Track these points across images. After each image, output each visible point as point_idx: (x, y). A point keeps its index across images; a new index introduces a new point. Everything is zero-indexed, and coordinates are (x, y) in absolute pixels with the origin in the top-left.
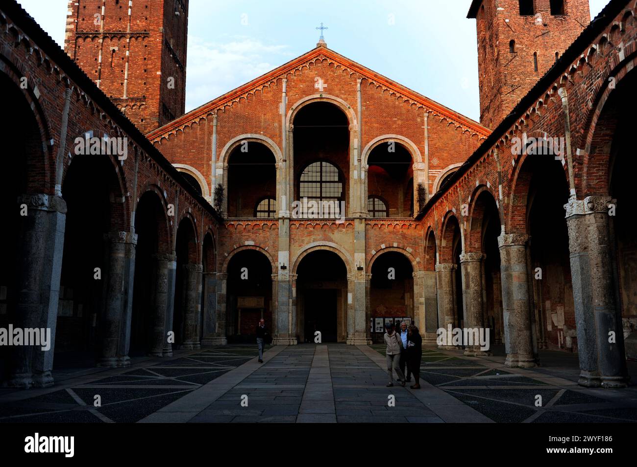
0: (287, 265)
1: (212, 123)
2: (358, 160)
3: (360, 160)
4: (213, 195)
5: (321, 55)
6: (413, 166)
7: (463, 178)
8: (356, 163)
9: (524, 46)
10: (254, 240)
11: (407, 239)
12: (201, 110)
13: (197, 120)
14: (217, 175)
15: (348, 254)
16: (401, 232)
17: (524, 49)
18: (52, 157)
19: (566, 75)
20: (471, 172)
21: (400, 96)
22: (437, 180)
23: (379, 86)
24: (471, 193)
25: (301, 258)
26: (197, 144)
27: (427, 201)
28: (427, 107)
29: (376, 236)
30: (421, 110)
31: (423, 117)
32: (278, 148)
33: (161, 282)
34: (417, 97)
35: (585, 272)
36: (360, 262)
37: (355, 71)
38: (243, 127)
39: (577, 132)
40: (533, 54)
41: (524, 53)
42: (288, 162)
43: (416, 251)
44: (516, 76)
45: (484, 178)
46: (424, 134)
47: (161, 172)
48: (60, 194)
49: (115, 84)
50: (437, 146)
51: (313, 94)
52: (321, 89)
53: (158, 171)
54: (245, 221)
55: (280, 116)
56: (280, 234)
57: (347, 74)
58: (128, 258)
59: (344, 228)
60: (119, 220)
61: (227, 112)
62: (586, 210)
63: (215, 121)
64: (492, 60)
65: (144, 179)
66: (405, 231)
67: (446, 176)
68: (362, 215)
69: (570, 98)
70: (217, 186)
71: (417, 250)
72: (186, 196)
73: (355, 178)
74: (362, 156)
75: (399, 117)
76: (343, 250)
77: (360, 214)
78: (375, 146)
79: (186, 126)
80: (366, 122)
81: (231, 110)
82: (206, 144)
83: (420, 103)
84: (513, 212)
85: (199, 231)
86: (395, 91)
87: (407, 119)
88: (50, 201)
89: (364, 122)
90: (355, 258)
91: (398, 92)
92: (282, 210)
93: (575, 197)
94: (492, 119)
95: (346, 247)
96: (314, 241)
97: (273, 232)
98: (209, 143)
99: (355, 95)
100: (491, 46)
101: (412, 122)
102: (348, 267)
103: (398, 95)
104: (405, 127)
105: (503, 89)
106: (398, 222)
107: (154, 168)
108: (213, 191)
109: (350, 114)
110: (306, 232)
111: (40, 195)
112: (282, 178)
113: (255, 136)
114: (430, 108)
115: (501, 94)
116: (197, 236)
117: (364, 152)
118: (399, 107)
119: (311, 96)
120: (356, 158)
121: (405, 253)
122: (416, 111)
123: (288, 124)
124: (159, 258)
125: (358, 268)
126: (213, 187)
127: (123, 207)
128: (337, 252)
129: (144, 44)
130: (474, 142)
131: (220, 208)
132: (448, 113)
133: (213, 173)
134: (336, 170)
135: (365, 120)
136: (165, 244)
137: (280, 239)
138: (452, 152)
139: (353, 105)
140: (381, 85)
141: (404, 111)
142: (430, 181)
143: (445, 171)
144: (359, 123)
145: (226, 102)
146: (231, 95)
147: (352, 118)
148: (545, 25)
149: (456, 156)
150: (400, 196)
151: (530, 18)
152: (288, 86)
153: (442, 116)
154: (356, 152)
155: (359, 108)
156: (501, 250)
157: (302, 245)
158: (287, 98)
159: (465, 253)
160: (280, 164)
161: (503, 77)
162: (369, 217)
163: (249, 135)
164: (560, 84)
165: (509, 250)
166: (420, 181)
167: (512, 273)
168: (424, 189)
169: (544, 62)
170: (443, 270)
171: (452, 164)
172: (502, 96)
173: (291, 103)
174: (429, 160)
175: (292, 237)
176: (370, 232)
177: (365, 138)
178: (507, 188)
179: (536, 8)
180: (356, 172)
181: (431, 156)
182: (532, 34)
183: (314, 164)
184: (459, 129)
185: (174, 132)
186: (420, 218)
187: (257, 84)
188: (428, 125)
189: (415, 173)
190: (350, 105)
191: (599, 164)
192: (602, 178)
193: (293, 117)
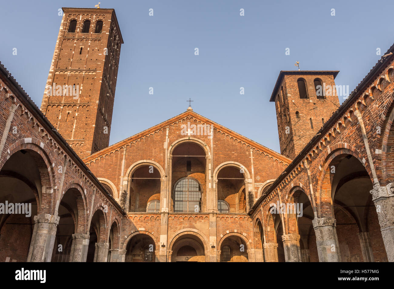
0: (165, 244)
1: (123, 153)
4: (120, 197)
5: (190, 116)
6: (245, 181)
7: (281, 183)
10: (145, 227)
11: (243, 227)
12: (117, 146)
13: (114, 151)
14: (124, 185)
15: (205, 237)
16: (238, 223)
17: (304, 116)
19: (360, 101)
20: (287, 178)
21: (236, 139)
22: (260, 189)
23: (223, 133)
25: (175, 239)
26: (113, 166)
27: (255, 203)
28: (252, 146)
29: (223, 225)
30: (248, 147)
31: (249, 151)
32: (162, 168)
33: (76, 254)
34: (246, 140)
36: (213, 242)
38: (142, 156)
39: (374, 138)
40: (309, 119)
41: (304, 119)
42: (168, 177)
43: (248, 235)
44: (301, 131)
45: (298, 182)
46: (251, 162)
49: (67, 131)
50: (259, 169)
54: (139, 214)
55: (164, 150)
56: (162, 223)
58: (50, 234)
59: (203, 219)
60: (47, 206)
61: (133, 147)
62: (389, 193)
63: (125, 152)
64: (286, 122)
65: (70, 179)
66: (241, 222)
67: (265, 187)
68: (214, 211)
69: (364, 116)
70: (123, 192)
71: (250, 235)
72: (100, 195)
73: (209, 188)
74: (214, 174)
75: (235, 151)
76: (202, 235)
77: (212, 211)
78: (221, 168)
79: (106, 155)
80: (216, 154)
81: (135, 145)
82: (118, 166)
83: (248, 143)
85: (108, 220)
86: (233, 136)
87: (240, 153)
89: (215, 154)
90: (210, 240)
92: (163, 208)
93: (379, 184)
94: (289, 156)
95: (204, 232)
96: (183, 228)
97: (157, 222)
98: (120, 166)
100: (285, 115)
101: (243, 154)
102: (205, 246)
103: (235, 138)
104: (239, 158)
105: (294, 138)
106: (237, 216)
107: (79, 173)
108: (120, 194)
109: (207, 149)
110: (178, 222)
112: (164, 187)
113: (148, 161)
114: (254, 146)
116: (107, 223)
117: (215, 172)
118: (235, 145)
119: (183, 138)
120: (210, 175)
121: (242, 236)
122: (246, 148)
123: (169, 154)
124: (77, 237)
125: (212, 246)
126: (121, 192)
127: (51, 197)
128: (198, 236)
129: (87, 110)
130: (281, 167)
131: (124, 206)
132: (265, 150)
133: (121, 184)
134: (197, 184)
135: (215, 152)
136: (82, 227)
137: (161, 226)
138: (268, 172)
139: (208, 144)
140: (225, 133)
141: (238, 148)
142: (256, 190)
143: (264, 184)
144: (212, 154)
145: (132, 141)
146: (135, 137)
147: (207, 151)
148: (314, 104)
149: (270, 175)
150: (236, 200)
151: (306, 100)
152: (169, 133)
153: (261, 151)
154: (210, 171)
155: (212, 146)
156: (316, 229)
157: (176, 231)
158: (169, 139)
159: (286, 234)
160: (163, 178)
161: (293, 131)
162: (218, 212)
163: (145, 161)
164: (356, 108)
165: (322, 229)
166: (250, 190)
167: (326, 247)
168: (252, 195)
169: (316, 123)
170: (268, 247)
171: (269, 179)
172: (294, 142)
173: (171, 142)
174: (255, 177)
175: (169, 225)
176: (219, 222)
177: (216, 163)
178: (316, 185)
179: (308, 95)
180: (210, 184)
181: (256, 174)
182: (308, 108)
183: (184, 180)
184: (271, 159)
185: (99, 158)
186: (250, 213)
187: (151, 131)
188: (253, 156)
189: (246, 185)
190: (206, 143)
193: (172, 150)
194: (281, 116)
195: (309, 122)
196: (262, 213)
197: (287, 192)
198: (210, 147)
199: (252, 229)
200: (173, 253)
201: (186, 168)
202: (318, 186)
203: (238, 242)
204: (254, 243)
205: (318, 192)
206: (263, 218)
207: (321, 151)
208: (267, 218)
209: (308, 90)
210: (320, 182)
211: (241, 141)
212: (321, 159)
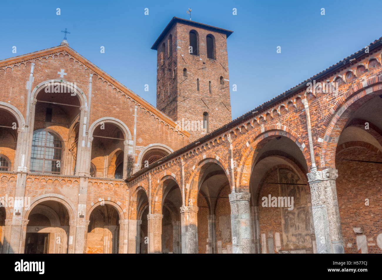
0: (21, 212)
2: (86, 133)
5: (65, 52)
6: (125, 142)
7: (188, 152)
9: (191, 74)
11: (118, 195)
15: (73, 205)
16: (113, 190)
17: (192, 75)
21: (120, 91)
22: (141, 154)
23: (105, 81)
24: (197, 163)
28: (138, 102)
29: (96, 191)
30: (133, 103)
31: (133, 108)
32: (22, 115)
34: (131, 94)
36: (82, 211)
37: (89, 68)
39: (319, 127)
40: (196, 79)
41: (191, 78)
42: (29, 127)
43: (123, 204)
44: (186, 91)
45: (213, 154)
46: (134, 120)
50: (142, 130)
51: (55, 78)
52: (62, 76)
55: (26, 91)
56: (18, 185)
57: (83, 69)
59: (71, 184)
62: (324, 177)
64: (170, 79)
66: (117, 189)
67: (146, 151)
68: (86, 174)
69: (311, 105)
71: (124, 204)
73: (82, 146)
74: (89, 130)
75: (117, 106)
77: (84, 174)
83: (133, 98)
86: (117, 87)
87: (123, 108)
89: (94, 106)
90: (79, 208)
92: (21, 166)
93: (316, 169)
95: (71, 199)
96: (45, 193)
97: (12, 184)
99: (88, 85)
100: (170, 70)
101: (126, 111)
104: (121, 114)
105: (178, 98)
106: (112, 182)
109: (83, 98)
110: (39, 186)
113: (3, 103)
114: (139, 103)
115: (177, 101)
117: (91, 127)
118: (118, 99)
119: (54, 80)
120: (84, 131)
121: (115, 205)
122: (130, 103)
123: (32, 98)
125: (80, 216)
128: (63, 203)
132: (149, 107)
135: (93, 104)
137: (17, 190)
138: (152, 135)
139: (86, 92)
140: (107, 81)
141: (121, 102)
142: (136, 154)
143: (147, 147)
144: (90, 106)
147: (83, 101)
148: (204, 63)
149: (154, 138)
150: (105, 163)
151: (196, 57)
152: (35, 69)
153: (147, 109)
154: (85, 126)
155: (90, 95)
156: (232, 203)
157: (35, 196)
158: (34, 78)
159: (185, 206)
160: (23, 129)
161: (178, 91)
162: (90, 176)
164: (304, 96)
165: (239, 204)
166: (129, 153)
167: (240, 220)
168: (133, 159)
169: (202, 86)
170: (153, 218)
171: (151, 143)
172: (178, 103)
173: (36, 83)
174: (137, 139)
175: (28, 188)
176: (90, 188)
177: (92, 117)
178: (239, 161)
179: (199, 52)
180: (83, 142)
181: (138, 136)
182: (196, 67)
183: (41, 133)
184: (157, 120)
186: (129, 180)
187: (9, 63)
188: (137, 115)
189: (126, 147)
190: (83, 91)
191: (332, 149)
192: (332, 158)
193: (37, 94)
194: (163, 70)
195: (196, 82)
196: (150, 181)
197: (194, 162)
198: (87, 96)
199: (127, 198)
200: (29, 222)
201: (44, 118)
202: (241, 162)
203: (102, 211)
204: (129, 213)
205: (240, 167)
206: (150, 187)
207: (252, 127)
208: (156, 187)
209: (199, 46)
210: (243, 158)
211: (125, 94)
212: (251, 136)
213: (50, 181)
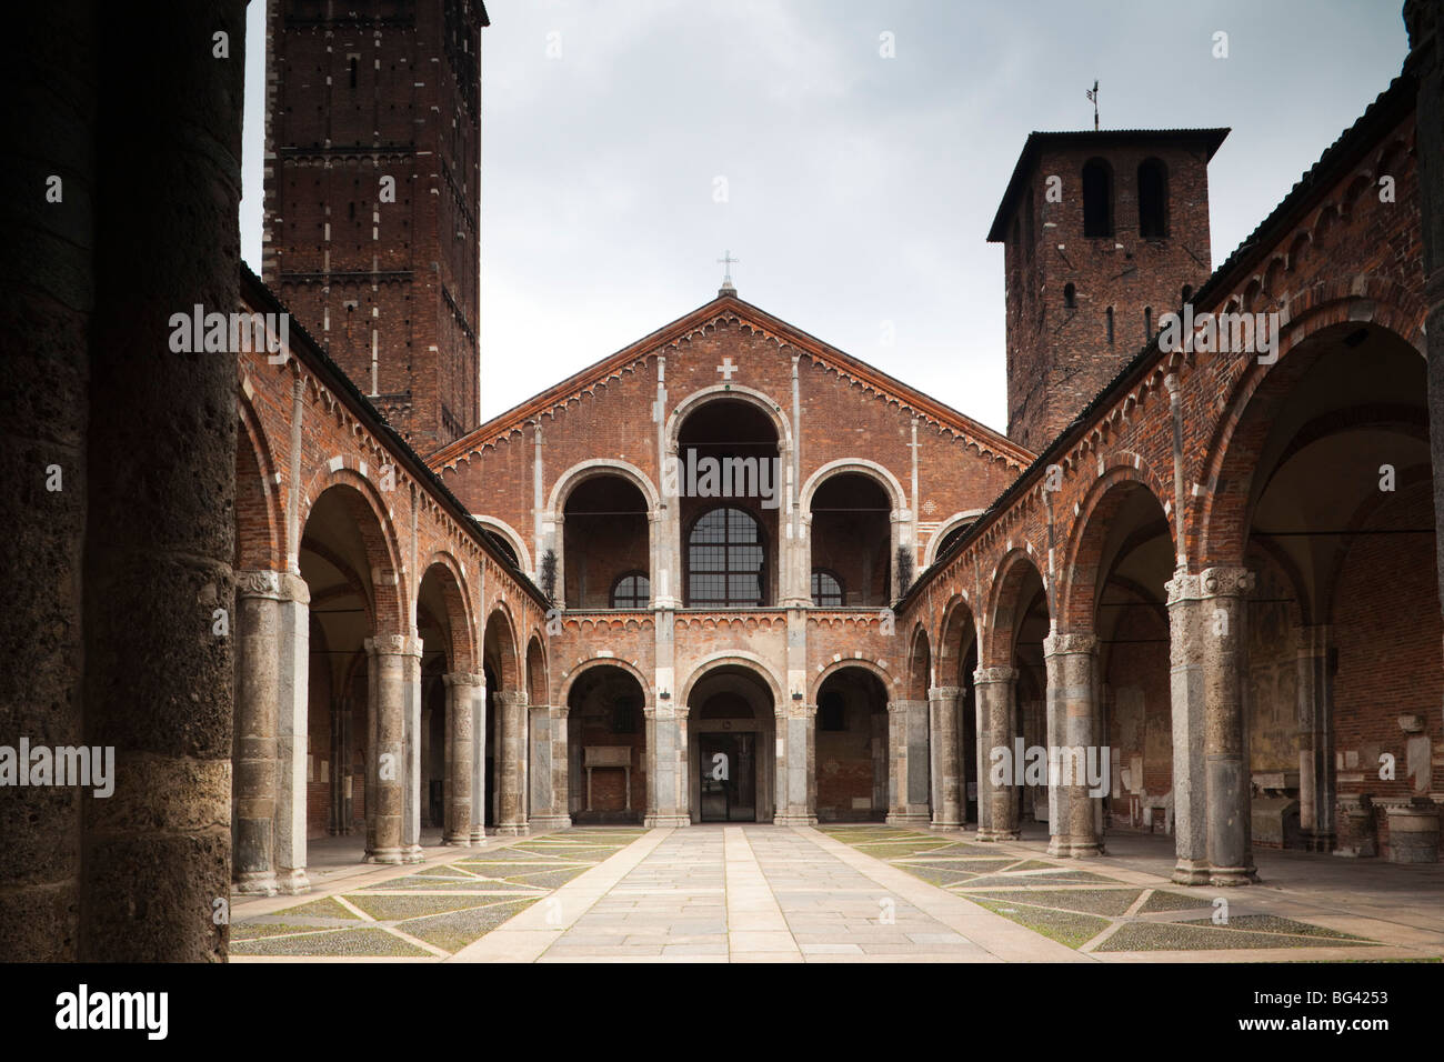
0: (670, 691)
1: (532, 439)
2: (794, 503)
3: (796, 505)
4: (539, 570)
5: (727, 312)
6: (891, 516)
7: (984, 536)
8: (790, 510)
9: (1090, 296)
10: (612, 649)
11: (878, 644)
12: (515, 416)
13: (506, 435)
14: (545, 533)
15: (776, 672)
16: (867, 633)
17: (1091, 301)
18: (280, 505)
20: (998, 526)
21: (870, 389)
22: (933, 540)
23: (832, 369)
24: (998, 563)
25: (696, 678)
26: (508, 479)
27: (915, 579)
28: (918, 407)
29: (826, 640)
30: (906, 413)
31: (910, 425)
32: (651, 484)
33: (461, 723)
34: (900, 389)
35: (1195, 697)
36: (797, 685)
37: (789, 342)
38: (588, 446)
39: (1196, 455)
40: (1105, 309)
41: (1089, 309)
42: (668, 508)
43: (893, 665)
44: (1074, 352)
45: (1022, 537)
46: (910, 458)
47: (455, 529)
48: (298, 572)
49: (356, 370)
50: (933, 479)
51: (713, 384)
52: (727, 376)
53: (450, 527)
54: (595, 615)
55: (654, 425)
56: (659, 638)
57: (774, 347)
58: (409, 680)
59: (769, 625)
60: (389, 615)
61: (560, 418)
62: (1203, 591)
64: (1033, 321)
65: (429, 544)
66: (875, 631)
67: (947, 533)
68: (800, 603)
70: (546, 554)
71: (897, 665)
72: (496, 574)
73: (788, 538)
74: (801, 496)
75: (866, 427)
76: (768, 667)
77: (796, 602)
78: (824, 479)
79: (486, 446)
81: (567, 414)
82: (523, 478)
83: (905, 401)
84: (1071, 597)
85: (519, 634)
86: (861, 378)
87: (881, 430)
88: (283, 582)
89: (807, 437)
90: (789, 679)
91: (866, 381)
92: (661, 595)
93: (1186, 569)
95: (773, 660)
96: (716, 650)
97: (647, 635)
98: (530, 477)
99: (790, 385)
100: (1031, 294)
101: (889, 436)
102: (776, 695)
104: (877, 445)
105: (1050, 375)
107: (444, 523)
108: (539, 562)
109: (782, 420)
110: (703, 634)
111: (265, 573)
112: (659, 538)
113: (610, 462)
114: (923, 410)
115: (1046, 385)
116: (517, 643)
117: (805, 490)
118: (867, 408)
119: (710, 388)
120: (790, 502)
121: (875, 670)
122: (898, 414)
123: (669, 440)
125: (793, 695)
126: (538, 555)
127: (395, 592)
128: (756, 668)
129: (405, 294)
131: (552, 593)
132: (953, 420)
133: (537, 531)
134: (753, 523)
135: (807, 431)
136: (465, 656)
137: (657, 647)
138: (959, 490)
139: (786, 403)
140: (835, 367)
141: (876, 416)
142: (921, 542)
143: (946, 523)
144: (797, 437)
145: (558, 401)
146: (566, 388)
147: (783, 427)
148: (1129, 257)
149: (966, 497)
151: (1103, 244)
152: (667, 370)
153: (943, 424)
154: (790, 490)
155: (797, 411)
156: (1051, 662)
157: (697, 656)
158: (666, 391)
159: (984, 668)
160: (656, 512)
161: (1051, 353)
162: (812, 606)
163: (599, 462)
164: (1169, 368)
166: (903, 543)
167: (1066, 701)
168: (908, 557)
170: (940, 698)
171: (960, 510)
172: (1049, 387)
173: (674, 403)
174: (920, 504)
175: (680, 642)
176: (813, 634)
177: (807, 464)
178: (1063, 553)
179: (1114, 225)
180: (790, 527)
181: (923, 496)
182: (1105, 272)
183: (714, 513)
184: (973, 448)
185: (467, 457)
186: (902, 608)
187: (611, 368)
188: (918, 442)
189: (894, 529)
190: (779, 403)
191: (1229, 511)
192: (1232, 537)
193: (678, 428)
194: (1019, 298)
195: (1103, 320)
196: (931, 610)
197: (994, 560)
198: (791, 416)
199: (902, 651)
206: (932, 624)
208: (943, 623)
209: (1113, 206)
211: (885, 393)
212: (1082, 487)
213: (723, 623)
